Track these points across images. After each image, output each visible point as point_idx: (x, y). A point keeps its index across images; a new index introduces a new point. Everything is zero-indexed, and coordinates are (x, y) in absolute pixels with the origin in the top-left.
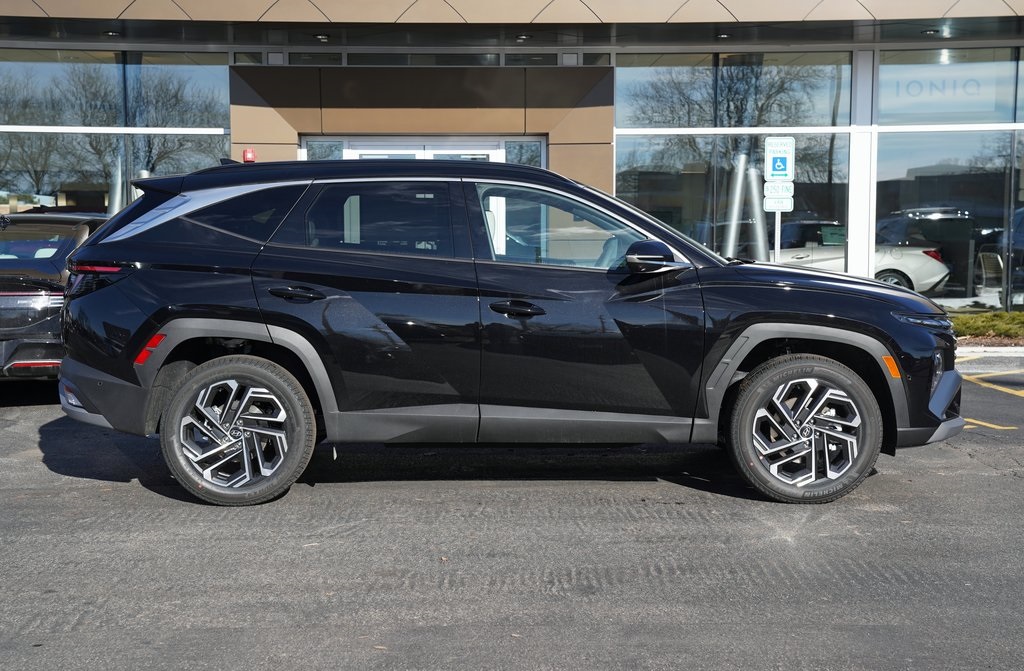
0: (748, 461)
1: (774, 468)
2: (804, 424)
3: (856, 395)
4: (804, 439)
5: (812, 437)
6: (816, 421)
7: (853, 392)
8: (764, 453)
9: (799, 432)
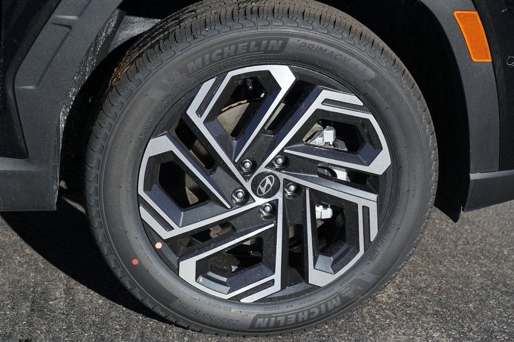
0: (127, 254)
1: (188, 268)
2: (262, 169)
3: (383, 104)
4: (260, 201)
5: (279, 196)
6: (288, 163)
7: (378, 97)
8: (166, 235)
9: (248, 185)
